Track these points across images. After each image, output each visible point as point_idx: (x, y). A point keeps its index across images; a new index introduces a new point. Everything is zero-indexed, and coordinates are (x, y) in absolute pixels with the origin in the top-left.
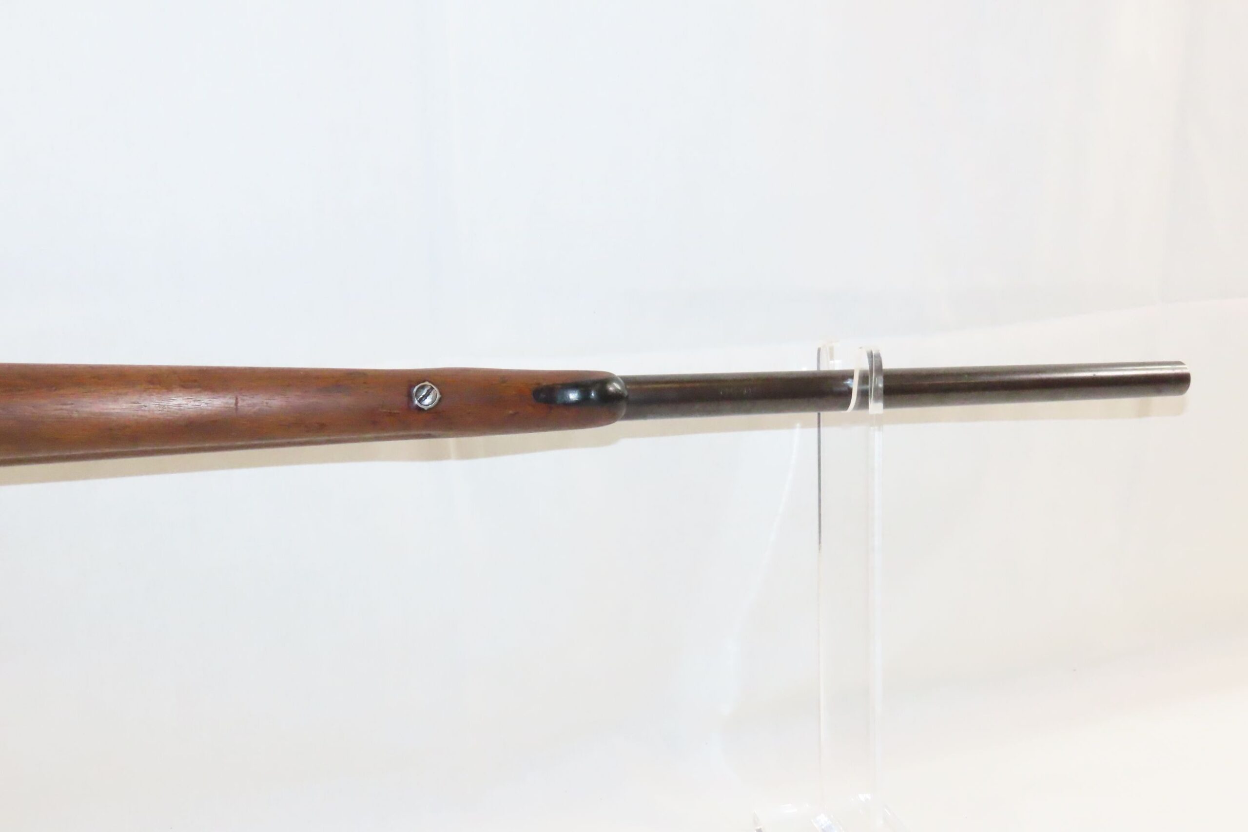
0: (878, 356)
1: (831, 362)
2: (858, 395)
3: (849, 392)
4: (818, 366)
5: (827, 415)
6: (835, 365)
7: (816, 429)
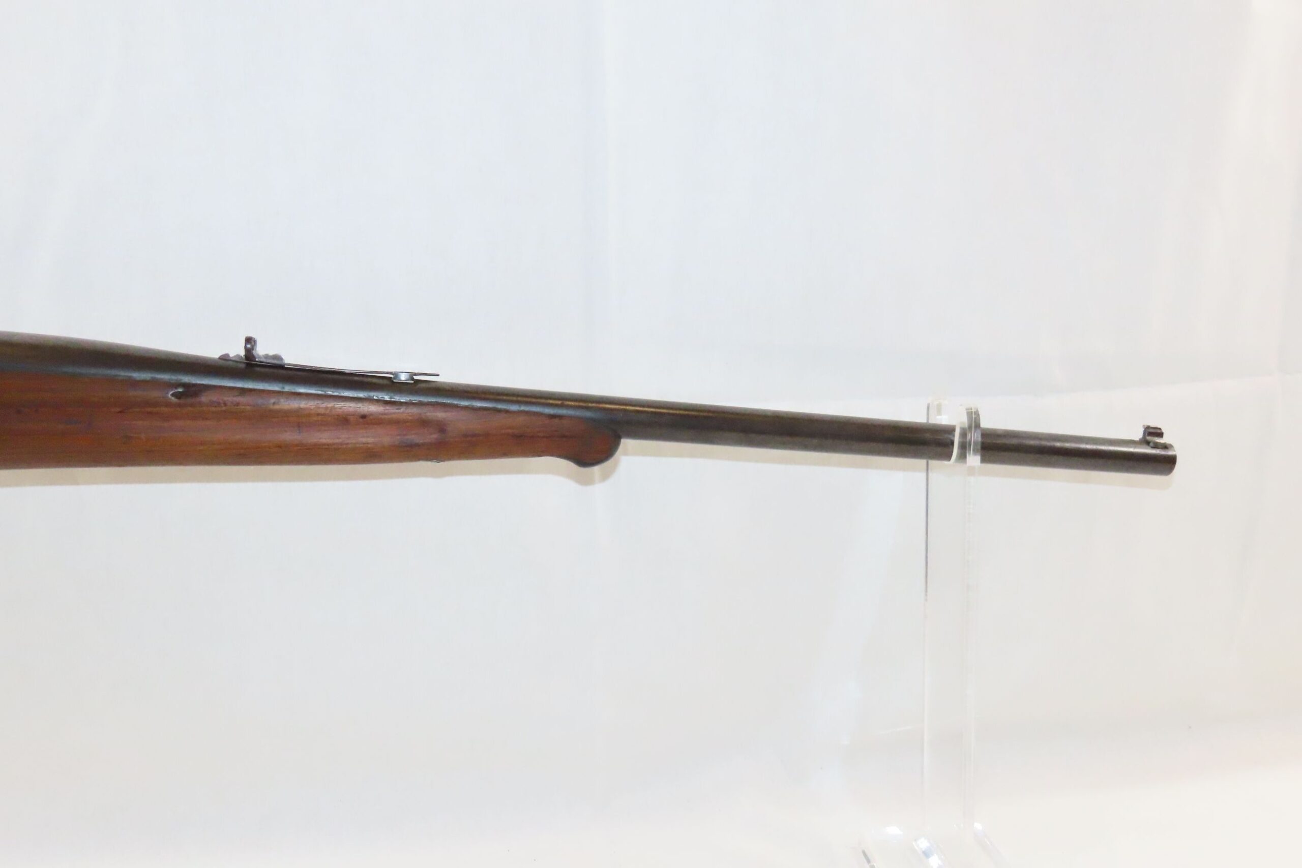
0: (977, 413)
1: (938, 417)
2: (959, 448)
3: (952, 443)
4: (928, 419)
5: (934, 463)
6: (943, 419)
7: (924, 475)
